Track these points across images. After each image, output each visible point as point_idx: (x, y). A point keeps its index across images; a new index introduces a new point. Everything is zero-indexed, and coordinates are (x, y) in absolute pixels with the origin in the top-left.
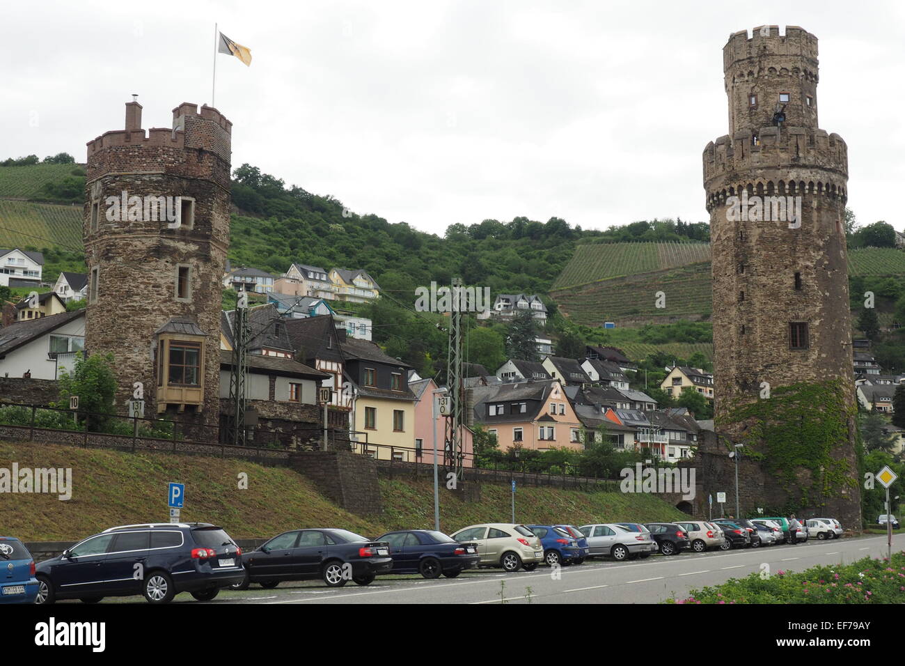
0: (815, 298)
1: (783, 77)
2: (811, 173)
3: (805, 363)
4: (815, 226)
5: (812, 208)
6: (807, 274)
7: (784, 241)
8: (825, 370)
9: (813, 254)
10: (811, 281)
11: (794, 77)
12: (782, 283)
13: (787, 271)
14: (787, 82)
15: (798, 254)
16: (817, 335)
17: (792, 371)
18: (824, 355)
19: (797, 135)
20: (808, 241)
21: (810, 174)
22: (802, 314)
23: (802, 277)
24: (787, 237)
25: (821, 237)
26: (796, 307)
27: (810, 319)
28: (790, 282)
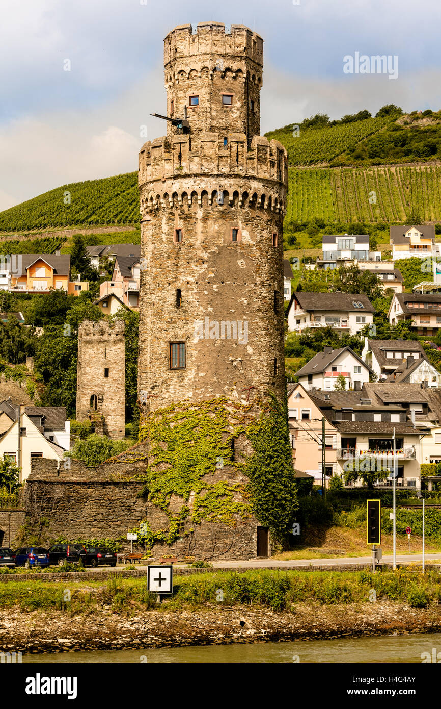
0: (195, 314)
1: (193, 78)
2: (195, 182)
3: (181, 384)
4: (199, 239)
5: (197, 219)
6: (188, 290)
7: (168, 257)
8: (203, 389)
9: (195, 268)
10: (192, 297)
11: (204, 77)
12: (165, 301)
13: (169, 288)
14: (197, 83)
15: (181, 270)
16: (195, 353)
17: (169, 392)
18: (202, 374)
19: (180, 143)
20: (191, 255)
21: (193, 184)
22: (180, 333)
23: (182, 294)
24: (171, 252)
25: (205, 249)
26: (175, 325)
27: (188, 337)
28: (172, 299)
